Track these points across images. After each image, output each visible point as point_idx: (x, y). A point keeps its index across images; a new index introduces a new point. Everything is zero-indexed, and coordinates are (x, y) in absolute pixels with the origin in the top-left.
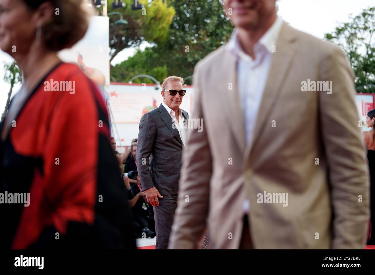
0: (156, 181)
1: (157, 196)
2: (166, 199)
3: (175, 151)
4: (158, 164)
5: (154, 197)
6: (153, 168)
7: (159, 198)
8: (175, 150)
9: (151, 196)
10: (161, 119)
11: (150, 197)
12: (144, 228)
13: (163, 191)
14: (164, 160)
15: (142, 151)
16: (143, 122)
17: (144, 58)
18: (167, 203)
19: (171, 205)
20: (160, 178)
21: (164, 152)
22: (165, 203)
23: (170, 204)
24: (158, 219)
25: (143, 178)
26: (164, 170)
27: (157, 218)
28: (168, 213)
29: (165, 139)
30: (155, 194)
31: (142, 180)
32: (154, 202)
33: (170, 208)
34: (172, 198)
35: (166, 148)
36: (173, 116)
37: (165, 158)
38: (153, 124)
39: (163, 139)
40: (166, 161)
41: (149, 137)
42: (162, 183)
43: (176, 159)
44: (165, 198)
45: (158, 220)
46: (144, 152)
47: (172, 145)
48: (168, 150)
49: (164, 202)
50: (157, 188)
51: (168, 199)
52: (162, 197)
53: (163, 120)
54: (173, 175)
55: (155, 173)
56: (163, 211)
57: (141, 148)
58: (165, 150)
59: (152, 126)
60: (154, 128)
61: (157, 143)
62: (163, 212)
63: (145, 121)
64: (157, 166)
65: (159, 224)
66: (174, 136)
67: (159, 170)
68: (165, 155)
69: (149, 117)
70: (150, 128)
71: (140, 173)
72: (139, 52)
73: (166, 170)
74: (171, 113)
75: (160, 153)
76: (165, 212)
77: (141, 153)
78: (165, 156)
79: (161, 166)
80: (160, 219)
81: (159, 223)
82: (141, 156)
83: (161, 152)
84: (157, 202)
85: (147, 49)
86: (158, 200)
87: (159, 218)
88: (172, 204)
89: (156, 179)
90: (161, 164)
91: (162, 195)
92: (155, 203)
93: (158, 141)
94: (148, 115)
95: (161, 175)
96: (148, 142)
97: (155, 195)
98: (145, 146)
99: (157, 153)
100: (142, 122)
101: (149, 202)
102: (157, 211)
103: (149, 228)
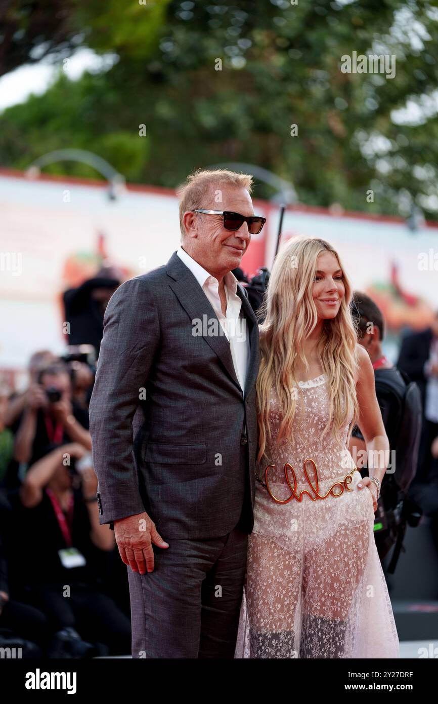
0: (152, 495)
1: (150, 541)
2: (174, 554)
3: (215, 404)
4: (157, 441)
5: (142, 543)
6: (143, 453)
7: (157, 549)
8: (212, 399)
9: (132, 540)
10: (175, 298)
11: (129, 544)
12: (61, 629)
13: (172, 525)
14: (179, 428)
15: (113, 395)
16: (121, 308)
17: (78, 102)
18: (178, 565)
19: (189, 574)
20: (163, 483)
21: (181, 404)
22: (173, 565)
23: (187, 569)
24: (145, 614)
25: (111, 481)
26: (177, 461)
27: (140, 611)
28: (177, 599)
29: (186, 363)
30: (147, 538)
31: (109, 486)
32: (142, 560)
33: (186, 583)
34: (195, 553)
35: (188, 392)
36: (212, 293)
37: (183, 424)
38: (152, 314)
39: (181, 363)
40: (184, 432)
41: (139, 353)
42: (167, 502)
43: (215, 428)
44: (172, 550)
45: (146, 617)
46: (121, 399)
47: (206, 384)
48: (192, 400)
49: (170, 562)
50: (153, 517)
51: (182, 555)
52: (165, 545)
53: (181, 304)
54: (204, 477)
55: (148, 466)
56: (163, 590)
57: (113, 388)
58: (183, 397)
59: (151, 321)
60: (155, 326)
61: (159, 375)
62: (162, 595)
63: (126, 304)
64: (154, 447)
65: (146, 629)
66: (214, 355)
67: (160, 459)
68: (183, 413)
69: (141, 293)
70: (144, 326)
71: (105, 464)
72: (62, 83)
73: (183, 460)
74: (207, 284)
75: (166, 407)
76: (169, 595)
77: (112, 404)
78: (181, 417)
79: (168, 448)
80: (151, 613)
81: (147, 626)
82: (109, 412)
83: (172, 403)
84: (150, 561)
85: (87, 75)
86: (152, 555)
87: (148, 612)
88: (192, 571)
89: (149, 487)
90: (169, 441)
91: (165, 539)
92: (144, 562)
93: (162, 367)
94: (137, 287)
95: (165, 474)
96: (134, 369)
97: (144, 539)
98: (124, 381)
99: (159, 406)
100: (117, 305)
101: (125, 557)
102: (143, 588)
103: (78, 631)
